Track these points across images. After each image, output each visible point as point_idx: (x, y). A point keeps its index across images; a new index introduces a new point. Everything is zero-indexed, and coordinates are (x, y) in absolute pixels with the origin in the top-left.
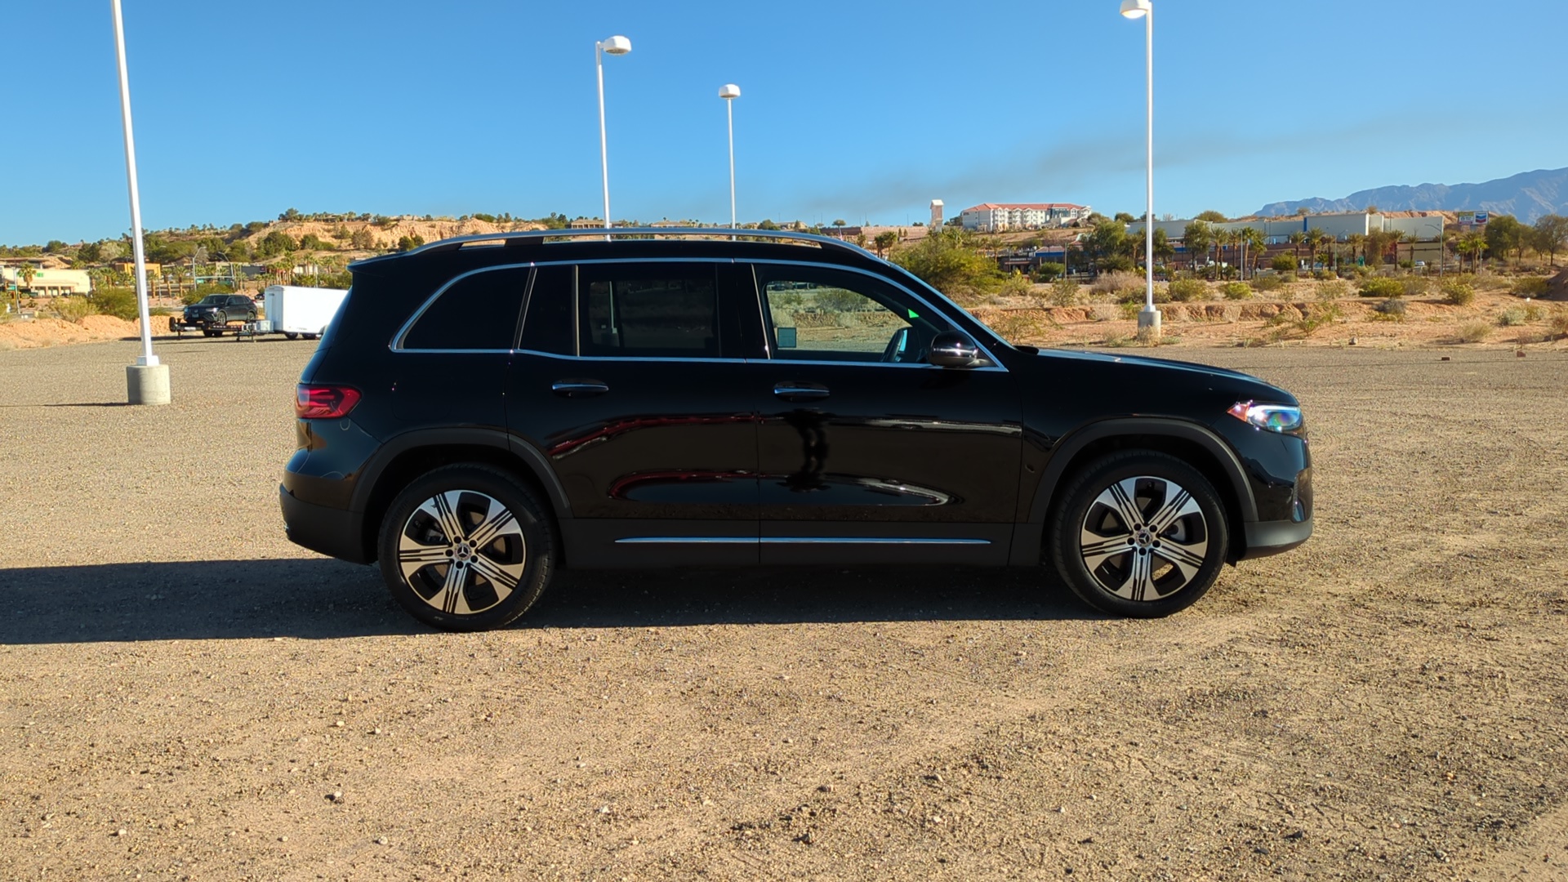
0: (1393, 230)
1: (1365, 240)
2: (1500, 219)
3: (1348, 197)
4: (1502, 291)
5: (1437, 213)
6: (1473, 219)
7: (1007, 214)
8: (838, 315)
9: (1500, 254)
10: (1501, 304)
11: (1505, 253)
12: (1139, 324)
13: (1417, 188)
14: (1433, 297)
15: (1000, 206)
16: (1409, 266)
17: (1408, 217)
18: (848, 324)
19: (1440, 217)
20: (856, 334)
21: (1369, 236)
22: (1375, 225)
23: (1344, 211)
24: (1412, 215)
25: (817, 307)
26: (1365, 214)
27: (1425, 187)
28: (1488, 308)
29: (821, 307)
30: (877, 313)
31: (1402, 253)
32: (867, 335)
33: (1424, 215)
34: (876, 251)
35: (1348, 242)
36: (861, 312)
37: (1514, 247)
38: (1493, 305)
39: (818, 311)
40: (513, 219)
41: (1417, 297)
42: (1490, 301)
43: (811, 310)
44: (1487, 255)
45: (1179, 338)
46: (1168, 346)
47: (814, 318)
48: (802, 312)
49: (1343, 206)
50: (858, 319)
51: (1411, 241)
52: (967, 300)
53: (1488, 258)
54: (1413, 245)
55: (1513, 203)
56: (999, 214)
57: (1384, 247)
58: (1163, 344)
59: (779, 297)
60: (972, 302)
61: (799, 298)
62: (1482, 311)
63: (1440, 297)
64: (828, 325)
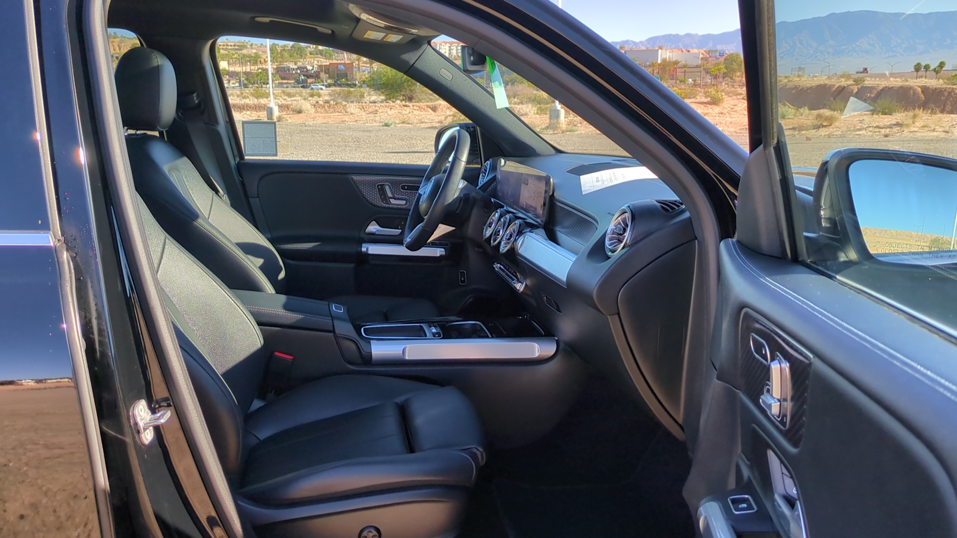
0: (674, 60)
1: (659, 65)
2: (732, 54)
3: (646, 40)
4: (739, 97)
5: (696, 51)
6: (717, 54)
7: (448, 48)
8: (345, 106)
9: (731, 75)
10: (739, 105)
11: (734, 74)
12: (550, 118)
13: (683, 36)
14: (702, 100)
15: (444, 42)
16: (684, 82)
17: (680, 52)
18: (353, 111)
19: (698, 52)
20: (358, 119)
21: (661, 63)
22: (664, 56)
23: (644, 48)
24: (682, 51)
25: (331, 100)
26: (658, 50)
27: (688, 35)
28: (732, 107)
29: (334, 100)
30: (371, 104)
31: (680, 74)
32: (366, 120)
33: (689, 51)
34: (368, 65)
35: (650, 66)
36: (360, 104)
37: (739, 72)
38: (735, 105)
39: (332, 102)
40: (119, 36)
41: (693, 100)
42: (732, 102)
43: (327, 102)
44: (725, 75)
45: (576, 128)
46: (571, 133)
47: (329, 107)
48: (321, 103)
49: (643, 45)
50: (358, 108)
51: (684, 66)
52: (428, 98)
53: (725, 77)
54: (686, 69)
55: (734, 46)
56: (443, 47)
57: (670, 70)
58: (568, 131)
59: (305, 93)
60: (431, 99)
61: (319, 93)
62: (729, 109)
63: (706, 100)
64: (338, 112)
